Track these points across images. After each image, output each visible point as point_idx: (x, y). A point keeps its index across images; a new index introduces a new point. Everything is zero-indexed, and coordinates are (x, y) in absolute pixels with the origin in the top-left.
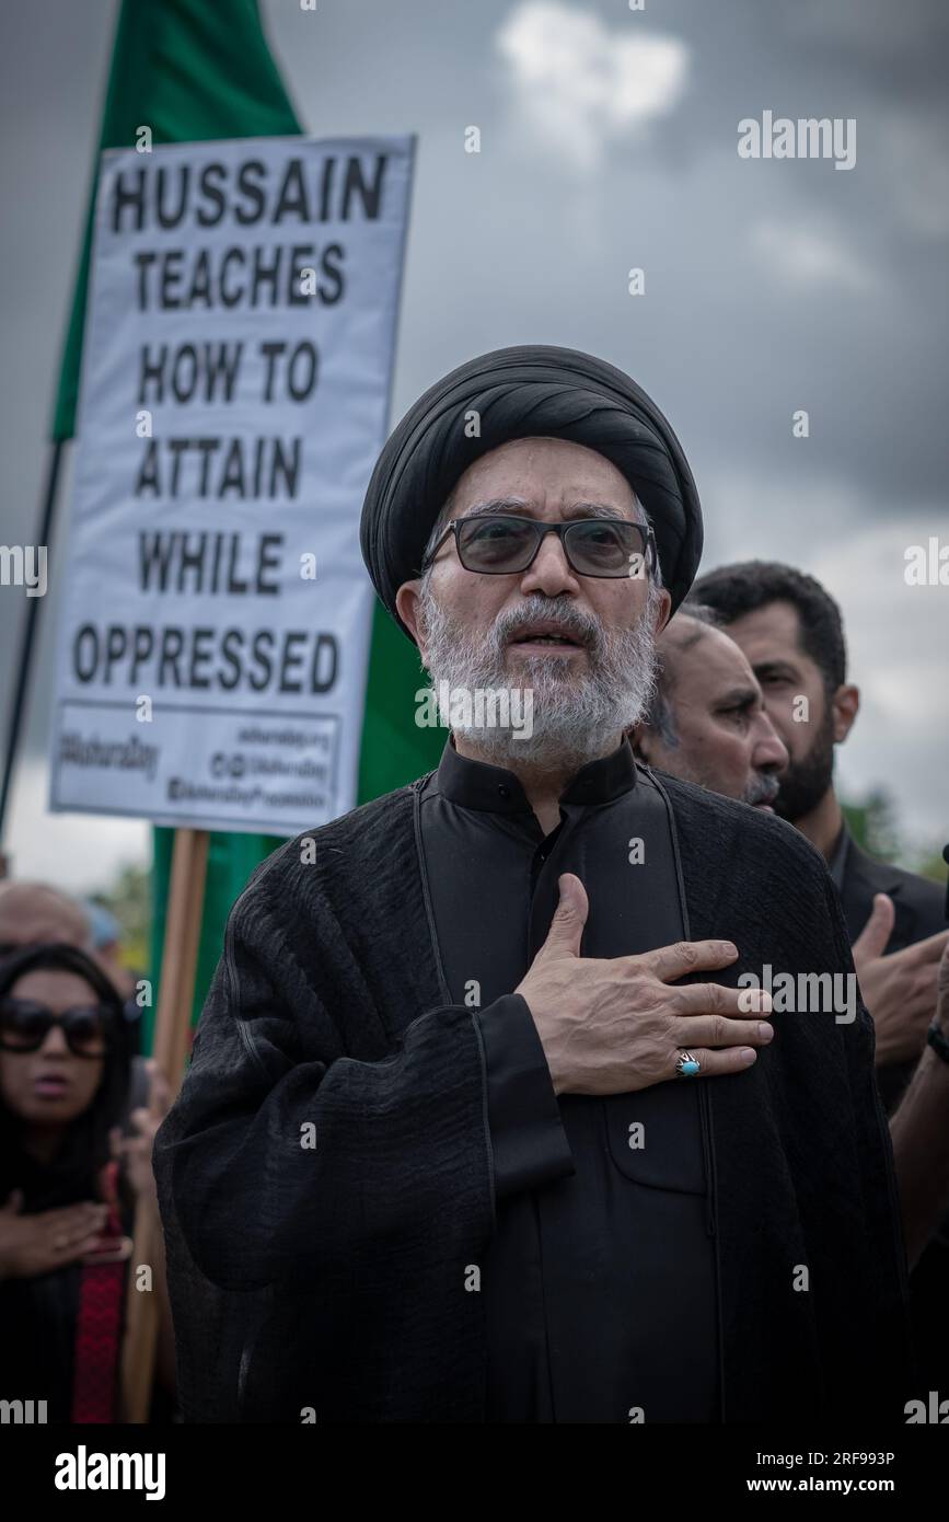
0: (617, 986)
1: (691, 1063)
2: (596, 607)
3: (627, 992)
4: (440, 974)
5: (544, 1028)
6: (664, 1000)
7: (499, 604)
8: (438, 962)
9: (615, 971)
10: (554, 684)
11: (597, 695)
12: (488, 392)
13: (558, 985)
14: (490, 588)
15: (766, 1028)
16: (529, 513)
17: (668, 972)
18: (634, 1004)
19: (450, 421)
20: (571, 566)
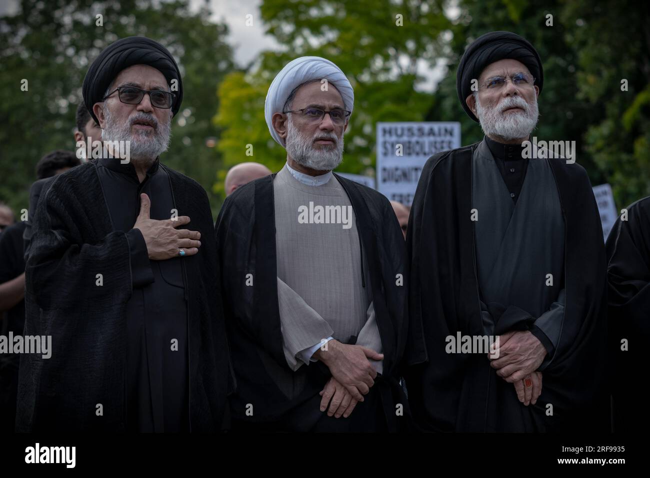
0: (164, 229)
1: (183, 252)
2: (158, 116)
3: (167, 231)
4: (111, 220)
5: (146, 239)
6: (176, 234)
7: (130, 113)
8: (111, 218)
9: (163, 224)
10: (146, 138)
11: (157, 142)
12: (130, 50)
13: (149, 227)
14: (127, 108)
15: (199, 243)
16: (140, 87)
17: (175, 225)
18: (168, 234)
19: (118, 56)
20: (152, 104)
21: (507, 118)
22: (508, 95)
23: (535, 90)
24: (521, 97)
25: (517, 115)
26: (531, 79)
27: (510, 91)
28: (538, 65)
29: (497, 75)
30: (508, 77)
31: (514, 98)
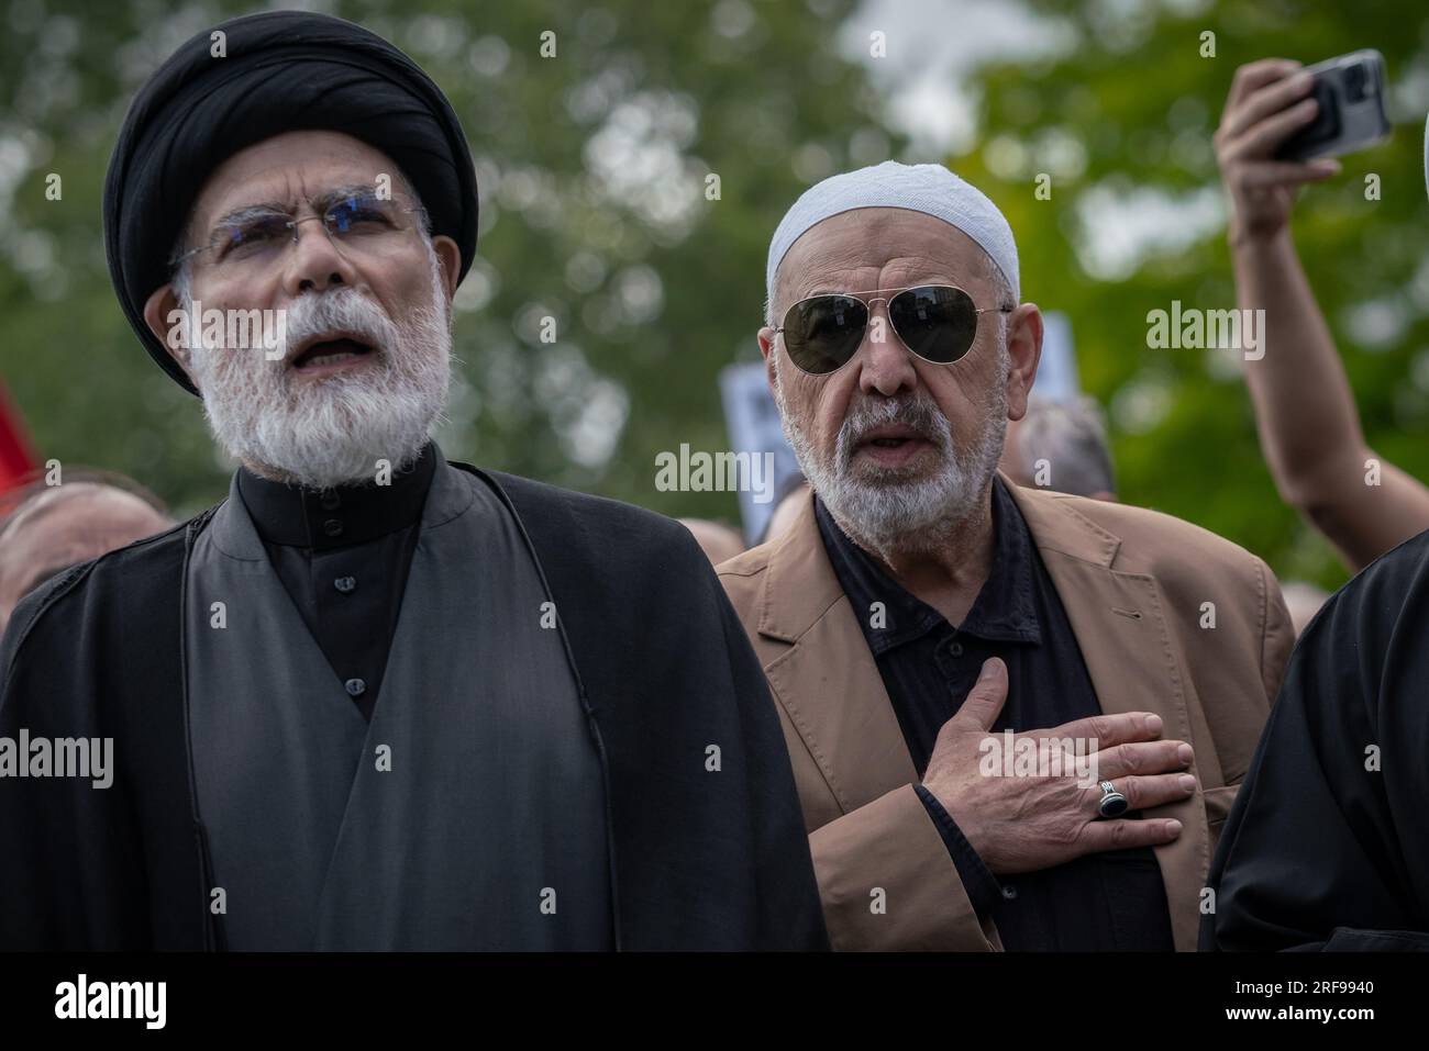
21: (303, 404)
22: (304, 286)
23: (433, 257)
24: (365, 293)
25: (346, 390)
26: (410, 211)
27: (311, 268)
28: (446, 152)
29: (259, 203)
30: (305, 207)
31: (330, 300)
